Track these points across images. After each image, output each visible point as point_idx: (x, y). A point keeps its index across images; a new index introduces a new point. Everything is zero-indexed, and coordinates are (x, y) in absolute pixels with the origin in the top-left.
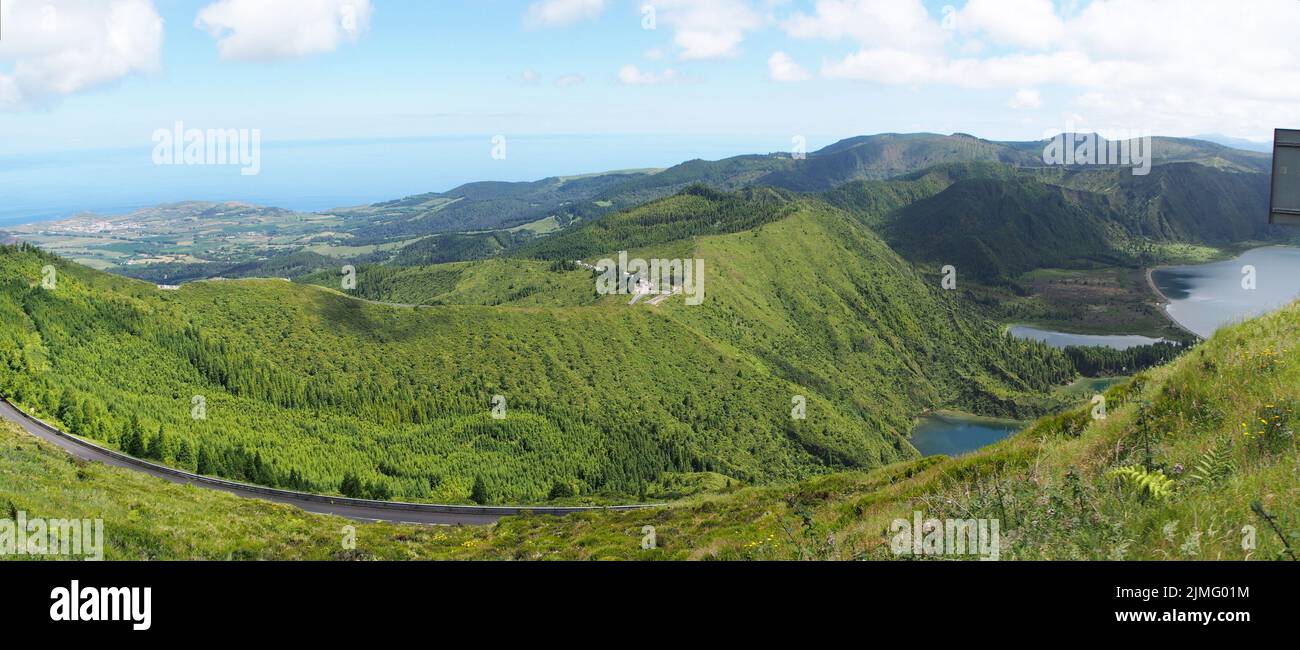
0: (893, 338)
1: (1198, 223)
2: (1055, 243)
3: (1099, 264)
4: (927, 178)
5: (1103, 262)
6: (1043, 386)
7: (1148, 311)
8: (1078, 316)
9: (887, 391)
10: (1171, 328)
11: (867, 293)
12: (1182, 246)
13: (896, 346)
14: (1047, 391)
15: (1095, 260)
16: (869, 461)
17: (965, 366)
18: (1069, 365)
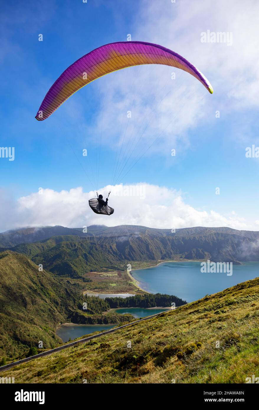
0: (46, 299)
1: (143, 254)
2: (95, 263)
3: (111, 270)
4: (48, 241)
5: (112, 269)
6: (99, 312)
7: (130, 285)
8: (107, 288)
9: (46, 318)
10: (139, 290)
11: (36, 283)
12: (138, 262)
13: (48, 302)
14: (101, 313)
15: (109, 268)
16: (46, 344)
17: (73, 307)
18: (107, 304)
